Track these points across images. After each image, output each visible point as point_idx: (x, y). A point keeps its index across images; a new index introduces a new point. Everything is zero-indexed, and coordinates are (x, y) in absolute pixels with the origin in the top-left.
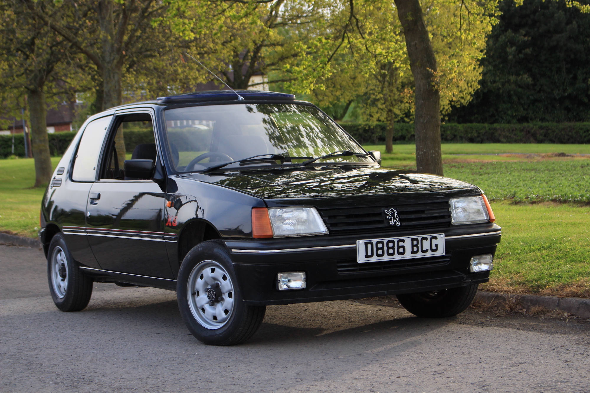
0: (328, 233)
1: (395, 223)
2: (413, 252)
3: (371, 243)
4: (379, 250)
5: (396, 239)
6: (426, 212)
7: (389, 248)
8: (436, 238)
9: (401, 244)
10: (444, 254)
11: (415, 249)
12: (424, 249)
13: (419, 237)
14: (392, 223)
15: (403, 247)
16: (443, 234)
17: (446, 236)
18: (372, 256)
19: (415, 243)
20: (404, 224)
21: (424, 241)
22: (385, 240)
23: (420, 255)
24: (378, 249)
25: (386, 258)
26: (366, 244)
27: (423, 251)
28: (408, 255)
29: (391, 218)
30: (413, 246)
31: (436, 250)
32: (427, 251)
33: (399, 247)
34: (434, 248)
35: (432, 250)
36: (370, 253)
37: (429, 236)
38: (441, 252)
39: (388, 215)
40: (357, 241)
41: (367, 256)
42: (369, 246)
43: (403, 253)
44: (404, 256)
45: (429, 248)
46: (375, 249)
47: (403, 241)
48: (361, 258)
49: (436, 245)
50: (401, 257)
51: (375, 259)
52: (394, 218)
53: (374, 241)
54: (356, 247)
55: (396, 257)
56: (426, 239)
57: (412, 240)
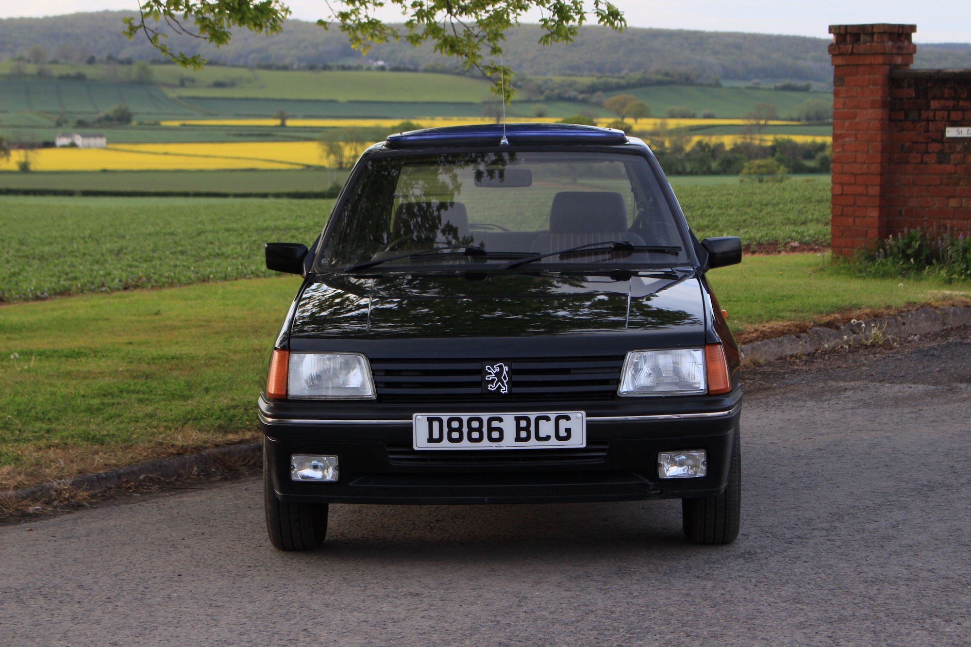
0: (374, 397)
1: (500, 387)
2: (518, 439)
3: (440, 421)
4: (454, 432)
5: (485, 416)
6: (572, 372)
7: (471, 430)
8: (568, 418)
9: (495, 424)
10: (584, 445)
11: (523, 434)
12: (542, 434)
13: (533, 416)
14: (492, 388)
15: (500, 430)
16: (584, 413)
17: (587, 416)
18: (440, 440)
19: (523, 424)
20: (516, 390)
21: (542, 423)
22: (465, 417)
23: (533, 444)
24: (451, 430)
25: (465, 445)
26: (430, 420)
27: (538, 438)
28: (509, 443)
29: (493, 380)
30: (519, 429)
31: (568, 438)
32: (548, 438)
33: (491, 429)
34: (563, 433)
35: (558, 438)
36: (436, 435)
37: (553, 415)
38: (578, 440)
39: (490, 374)
40: (414, 415)
41: (431, 440)
42: (436, 425)
43: (500, 439)
44: (501, 444)
45: (553, 434)
46: (446, 430)
47: (500, 420)
48: (420, 442)
49: (568, 431)
50: (494, 446)
51: (445, 445)
52: (500, 380)
53: (445, 417)
54: (411, 424)
55: (485, 445)
56: (548, 419)
57: (518, 419)
